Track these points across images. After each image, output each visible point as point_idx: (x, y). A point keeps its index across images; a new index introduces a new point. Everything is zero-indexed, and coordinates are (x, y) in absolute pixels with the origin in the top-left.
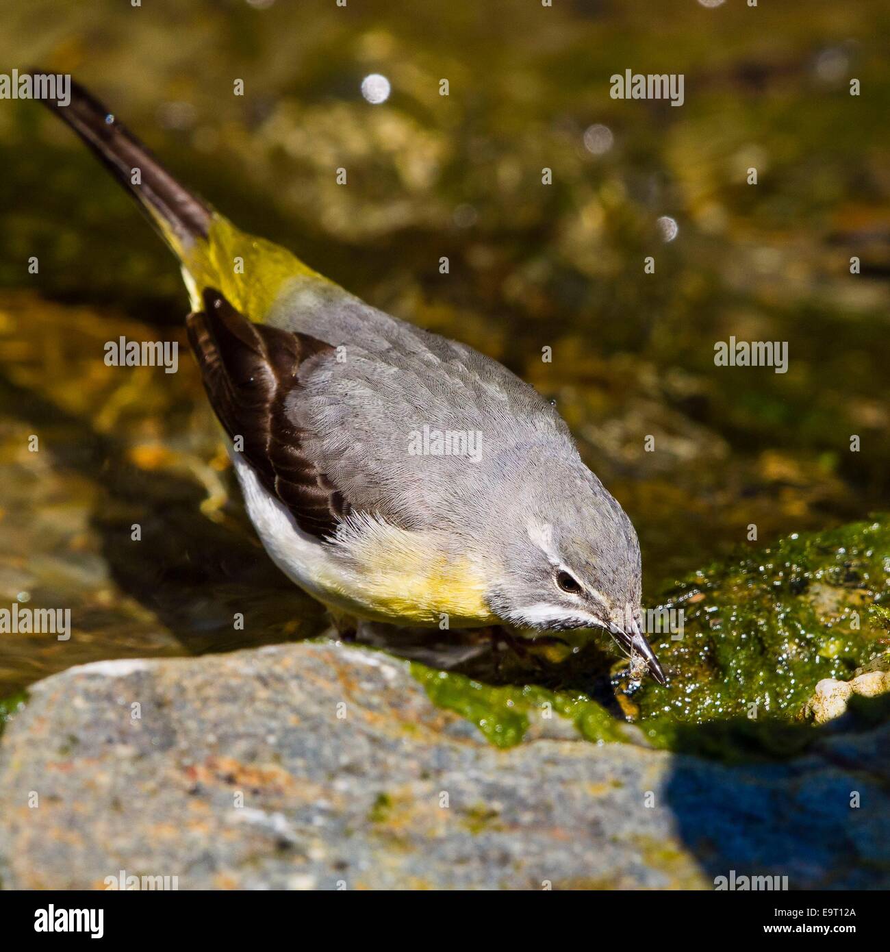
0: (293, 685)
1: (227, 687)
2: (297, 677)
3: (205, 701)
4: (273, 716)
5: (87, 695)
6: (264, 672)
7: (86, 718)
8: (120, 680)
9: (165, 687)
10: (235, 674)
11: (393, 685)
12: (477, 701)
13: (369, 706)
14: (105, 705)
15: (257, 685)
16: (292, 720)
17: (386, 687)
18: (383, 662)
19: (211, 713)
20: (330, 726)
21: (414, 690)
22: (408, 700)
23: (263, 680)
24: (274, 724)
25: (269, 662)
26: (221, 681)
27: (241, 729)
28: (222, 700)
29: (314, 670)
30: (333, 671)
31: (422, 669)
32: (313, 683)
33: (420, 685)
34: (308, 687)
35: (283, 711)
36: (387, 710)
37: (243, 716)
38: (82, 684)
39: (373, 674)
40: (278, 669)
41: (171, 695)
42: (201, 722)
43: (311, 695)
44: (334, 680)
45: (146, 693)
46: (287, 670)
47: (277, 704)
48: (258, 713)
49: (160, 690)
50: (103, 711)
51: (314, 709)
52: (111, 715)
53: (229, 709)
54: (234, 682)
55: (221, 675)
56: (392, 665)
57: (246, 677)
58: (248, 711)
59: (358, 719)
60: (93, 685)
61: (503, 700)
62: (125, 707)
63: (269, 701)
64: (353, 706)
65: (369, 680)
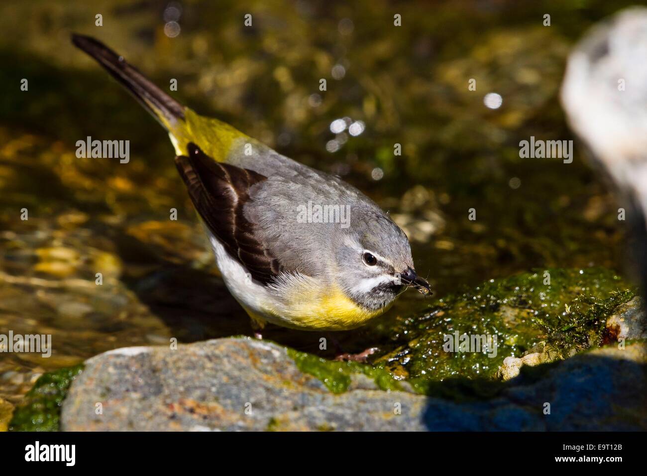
0: (225, 360)
1: (190, 362)
2: (227, 356)
3: (178, 369)
4: (215, 377)
5: (115, 366)
6: (210, 354)
7: (115, 378)
8: (133, 357)
9: (157, 361)
10: (195, 354)
11: (278, 360)
12: (323, 369)
13: (266, 372)
14: (125, 371)
15: (206, 360)
16: (224, 379)
17: (274, 362)
18: (273, 348)
19: (181, 376)
20: (245, 382)
21: (290, 363)
22: (286, 368)
23: (209, 358)
24: (215, 381)
25: (212, 348)
26: (187, 358)
27: (197, 383)
28: (187, 368)
29: (237, 352)
30: (246, 353)
31: (294, 352)
32: (235, 359)
33: (293, 361)
34: (233, 361)
36: (275, 373)
37: (199, 377)
38: (112, 360)
39: (268, 354)
40: (217, 352)
41: (160, 365)
42: (176, 380)
43: (234, 365)
44: (247, 358)
45: (147, 364)
46: (222, 352)
47: (217, 371)
48: (206, 375)
49: (154, 363)
50: (124, 374)
51: (236, 373)
52: (128, 377)
53: (191, 373)
54: (194, 359)
55: (187, 355)
56: (278, 350)
57: (200, 356)
58: (201, 375)
59: (260, 378)
60: (118, 361)
61: (337, 368)
62: (136, 372)
63: (212, 369)
64: (257, 372)
65: (266, 357)
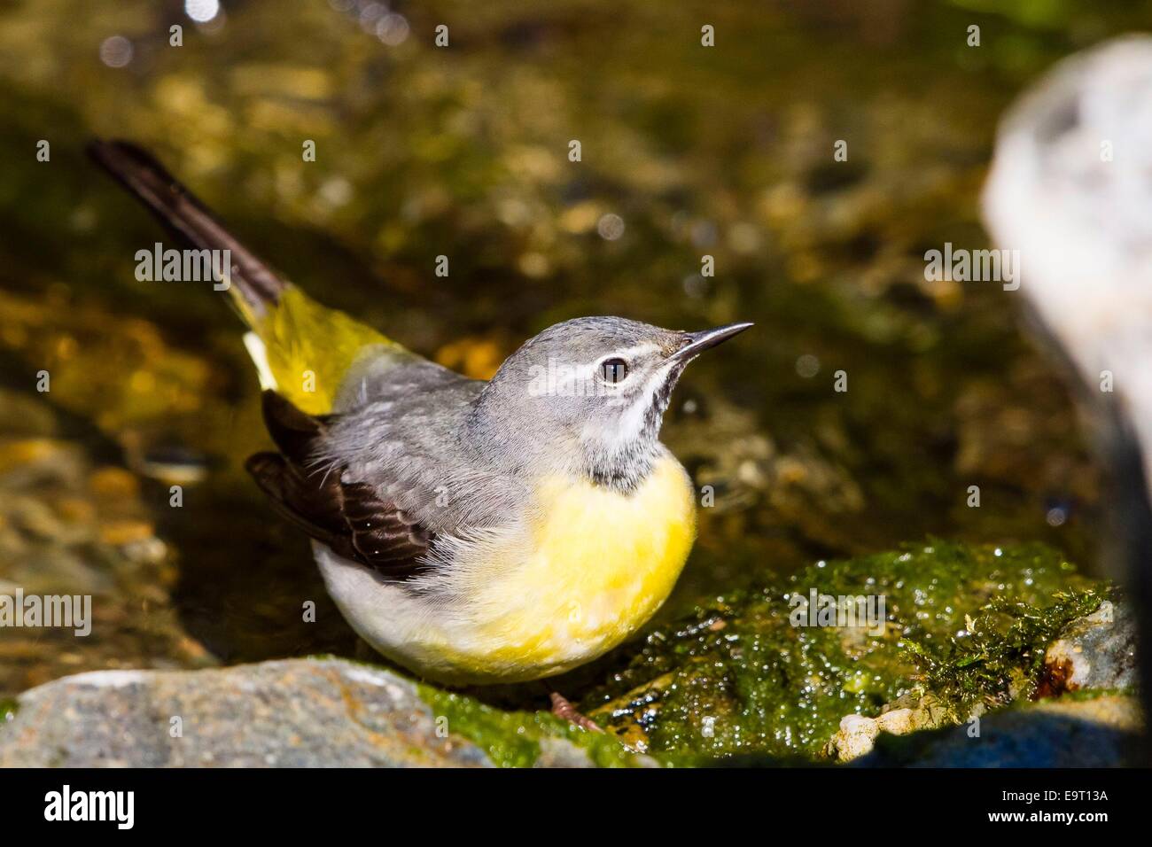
0: (295, 703)
1: (227, 703)
2: (299, 694)
3: (203, 716)
4: (273, 735)
5: (79, 706)
6: (265, 689)
7: (78, 730)
8: (113, 691)
9: (160, 702)
10: (235, 690)
11: (399, 706)
12: (486, 726)
13: (374, 728)
14: (98, 717)
15: (257, 702)
16: (293, 740)
17: (392, 709)
18: (390, 682)
19: (209, 730)
20: (333, 747)
21: (421, 713)
22: (415, 723)
23: (263, 697)
24: (274, 743)
25: (270, 678)
26: (220, 696)
27: (239, 747)
28: (220, 716)
29: (318, 688)
30: (336, 690)
31: (430, 691)
32: (315, 701)
33: (427, 708)
34: (311, 706)
35: (283, 730)
36: (394, 733)
37: (242, 734)
38: (74, 695)
39: (379, 695)
40: (280, 686)
41: (167, 708)
42: (198, 738)
43: (312, 713)
44: (338, 699)
45: (141, 706)
46: (289, 686)
47: (278, 723)
48: (256, 730)
49: (155, 703)
50: (96, 723)
51: (316, 729)
52: (104, 728)
53: (227, 726)
54: (233, 698)
55: (219, 690)
56: (400, 686)
57: (246, 693)
58: (247, 729)
59: (361, 740)
60: (86, 697)
61: (514, 726)
62: (119, 720)
63: (269, 719)
64: (357, 727)
65: (375, 700)
